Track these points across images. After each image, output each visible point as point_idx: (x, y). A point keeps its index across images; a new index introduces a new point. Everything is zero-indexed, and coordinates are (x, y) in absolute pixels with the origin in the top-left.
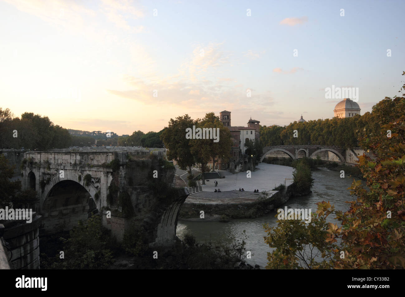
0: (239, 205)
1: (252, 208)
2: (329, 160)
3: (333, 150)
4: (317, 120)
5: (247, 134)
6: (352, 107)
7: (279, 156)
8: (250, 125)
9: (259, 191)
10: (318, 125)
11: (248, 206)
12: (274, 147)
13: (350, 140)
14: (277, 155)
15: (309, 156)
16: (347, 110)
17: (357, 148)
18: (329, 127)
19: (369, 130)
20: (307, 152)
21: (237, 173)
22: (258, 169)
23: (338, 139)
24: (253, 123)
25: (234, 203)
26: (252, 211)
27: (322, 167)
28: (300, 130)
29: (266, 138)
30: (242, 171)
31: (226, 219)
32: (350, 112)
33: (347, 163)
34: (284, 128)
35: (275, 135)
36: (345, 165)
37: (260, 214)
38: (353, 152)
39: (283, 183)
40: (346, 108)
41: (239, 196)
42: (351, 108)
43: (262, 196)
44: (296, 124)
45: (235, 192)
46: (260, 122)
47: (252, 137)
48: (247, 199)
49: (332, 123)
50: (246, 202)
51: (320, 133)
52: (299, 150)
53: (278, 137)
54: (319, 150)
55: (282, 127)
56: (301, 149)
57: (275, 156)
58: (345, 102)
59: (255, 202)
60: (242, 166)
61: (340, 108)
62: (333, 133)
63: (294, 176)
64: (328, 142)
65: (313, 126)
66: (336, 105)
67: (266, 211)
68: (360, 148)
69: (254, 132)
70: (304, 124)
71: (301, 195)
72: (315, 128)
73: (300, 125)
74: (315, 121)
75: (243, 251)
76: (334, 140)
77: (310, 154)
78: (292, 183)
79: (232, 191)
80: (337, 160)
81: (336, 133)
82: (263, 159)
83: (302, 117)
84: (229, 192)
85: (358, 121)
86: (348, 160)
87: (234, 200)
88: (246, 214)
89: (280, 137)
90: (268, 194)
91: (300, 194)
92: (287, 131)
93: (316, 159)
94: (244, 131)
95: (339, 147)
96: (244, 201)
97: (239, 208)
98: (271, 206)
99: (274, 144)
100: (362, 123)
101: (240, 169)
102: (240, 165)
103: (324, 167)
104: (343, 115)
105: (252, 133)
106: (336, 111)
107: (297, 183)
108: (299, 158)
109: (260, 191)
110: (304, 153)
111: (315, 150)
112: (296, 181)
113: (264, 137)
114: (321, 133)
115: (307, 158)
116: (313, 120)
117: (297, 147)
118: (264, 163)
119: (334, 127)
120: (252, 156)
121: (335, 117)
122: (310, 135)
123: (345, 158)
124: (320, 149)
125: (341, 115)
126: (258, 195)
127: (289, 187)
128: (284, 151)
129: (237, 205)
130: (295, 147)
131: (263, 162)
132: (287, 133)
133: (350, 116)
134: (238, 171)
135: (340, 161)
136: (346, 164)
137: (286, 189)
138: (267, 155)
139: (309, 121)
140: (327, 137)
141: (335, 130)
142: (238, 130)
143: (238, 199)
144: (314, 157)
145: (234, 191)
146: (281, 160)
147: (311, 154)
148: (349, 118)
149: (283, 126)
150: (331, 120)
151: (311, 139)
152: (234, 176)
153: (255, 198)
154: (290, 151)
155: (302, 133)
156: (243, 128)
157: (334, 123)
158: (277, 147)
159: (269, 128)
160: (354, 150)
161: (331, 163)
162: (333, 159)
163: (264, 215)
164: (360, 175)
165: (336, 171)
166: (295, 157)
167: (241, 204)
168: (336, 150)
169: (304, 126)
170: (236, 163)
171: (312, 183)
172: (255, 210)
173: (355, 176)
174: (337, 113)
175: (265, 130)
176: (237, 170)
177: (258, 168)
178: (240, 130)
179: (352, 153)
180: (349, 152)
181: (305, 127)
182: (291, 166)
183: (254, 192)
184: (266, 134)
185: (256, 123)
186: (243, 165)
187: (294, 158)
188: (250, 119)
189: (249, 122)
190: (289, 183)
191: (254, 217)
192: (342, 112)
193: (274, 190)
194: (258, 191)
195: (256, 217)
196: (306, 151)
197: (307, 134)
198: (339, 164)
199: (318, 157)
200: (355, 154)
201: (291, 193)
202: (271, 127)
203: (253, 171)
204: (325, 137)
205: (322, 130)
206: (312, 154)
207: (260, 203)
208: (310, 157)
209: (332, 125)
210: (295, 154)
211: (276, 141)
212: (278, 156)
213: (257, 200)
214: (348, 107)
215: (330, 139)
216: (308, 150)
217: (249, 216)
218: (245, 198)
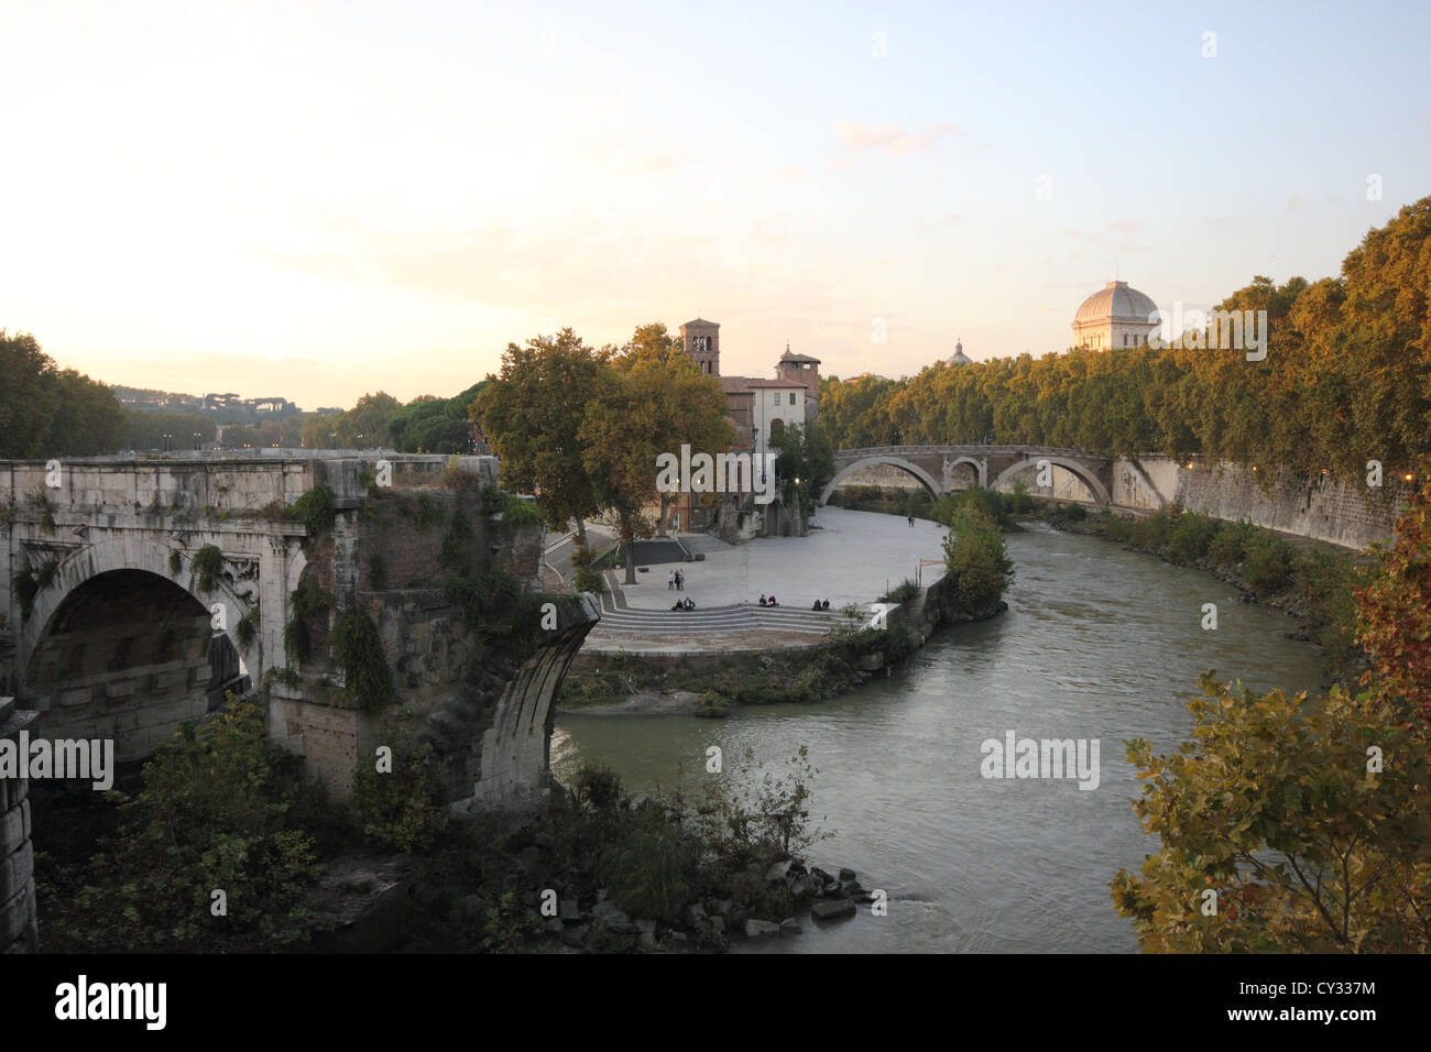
0: (763, 654)
1: (812, 666)
2: (1056, 495)
3: (1070, 463)
4: (1014, 358)
5: (777, 403)
6: (1133, 311)
7: (885, 484)
8: (786, 371)
9: (830, 607)
10: (1019, 376)
11: (796, 661)
12: (868, 452)
13: (1131, 428)
14: (875, 481)
15: (989, 481)
16: (1117, 321)
17: (1151, 454)
18: (1056, 381)
19: (1194, 391)
20: (983, 469)
21: (744, 542)
22: (814, 528)
23: (1089, 422)
24: (794, 365)
25: (746, 648)
26: (809, 675)
27: (1031, 520)
28: (957, 391)
29: (838, 420)
30: (764, 537)
31: (717, 708)
32: (1126, 330)
33: (1115, 505)
34: (902, 385)
35: (870, 410)
36: (1109, 512)
37: (839, 687)
38: (1138, 467)
39: (911, 577)
40: (1113, 317)
41: (761, 625)
42: (1129, 315)
43: (845, 621)
44: (943, 369)
45: (745, 610)
46: (819, 363)
47: (794, 414)
48: (790, 633)
49: (1068, 369)
50: (789, 644)
51: (1025, 401)
52: (955, 463)
53: (879, 416)
54: (1024, 461)
55: (892, 382)
56: (962, 459)
57: (868, 485)
58: (1112, 296)
59: (820, 645)
60: (761, 516)
61: (1095, 317)
62: (1069, 401)
63: (948, 551)
64: (1053, 435)
65: (1002, 379)
66: (1081, 307)
67: (859, 677)
68: (1163, 454)
69: (800, 396)
70: (970, 373)
71: (971, 618)
72: (1010, 383)
73: (957, 373)
74: (1008, 360)
75: (798, 820)
76: (1075, 429)
77: (993, 475)
78: (943, 575)
79: (733, 607)
80: (1081, 495)
81: (1080, 401)
82: (830, 493)
83: (959, 347)
84: (724, 608)
85: (1157, 362)
86: (1121, 497)
87: (743, 638)
88: (788, 685)
89: (886, 416)
90: (864, 614)
91: (970, 613)
92: (910, 396)
93: (1013, 492)
94: (767, 392)
95: (1091, 453)
96: (780, 642)
97: (764, 665)
98: (874, 657)
99: (866, 441)
100: (1172, 365)
101: (756, 526)
102: (756, 514)
103: (1041, 519)
104: (1104, 340)
105: (793, 401)
106: (1079, 326)
107: (957, 575)
108: (953, 491)
109: (835, 605)
110: (972, 472)
111: (1011, 461)
112: (955, 567)
113: (831, 416)
114: (1031, 404)
115: (982, 488)
116: (1001, 356)
117: (949, 452)
118: (833, 507)
119: (1073, 382)
120: (797, 481)
121: (1076, 348)
122: (992, 409)
123: (1110, 490)
124: (1028, 456)
125: (1095, 341)
126: (828, 618)
127: (931, 590)
128: (905, 464)
129: (756, 656)
130: (941, 452)
131: (829, 503)
132: (911, 404)
133: (1126, 342)
134: (749, 537)
135: (1093, 500)
136: (1114, 511)
137: (923, 599)
138: (844, 481)
139: (987, 361)
140: (1049, 417)
141: (1078, 393)
142: (747, 391)
143: (757, 635)
144: (1004, 487)
145: (740, 605)
146: (890, 498)
147: (997, 474)
148: (1125, 350)
149: (897, 379)
150: (1064, 357)
151: (995, 422)
152: (737, 553)
153: (818, 630)
154: (924, 465)
155: (965, 401)
156: (762, 385)
157: (1074, 367)
158: (880, 451)
159: (848, 384)
160: (1141, 461)
161: (1062, 506)
162: (1069, 493)
163: (851, 688)
164: (1163, 547)
165: (1078, 533)
166: (942, 487)
167: (769, 653)
168: (1082, 460)
169: (970, 378)
170: (740, 506)
171: (1010, 574)
172: (819, 672)
173: (1146, 552)
174: (1085, 332)
175: (835, 390)
176: (745, 533)
177: (816, 525)
178: (754, 390)
179: (1135, 473)
180: (1123, 467)
181: (975, 381)
182: (928, 518)
183: (814, 609)
184: (839, 407)
185: (807, 367)
186: (765, 515)
187: (937, 489)
188: (783, 351)
189: (782, 363)
190: (931, 577)
191: (818, 696)
192: (1099, 330)
193: (883, 601)
194: (826, 604)
195: (824, 698)
196: (978, 466)
197: (981, 407)
198: (1088, 510)
199: (1020, 488)
200: (1146, 476)
201: (938, 611)
202: (855, 381)
203: (802, 536)
204: (1044, 417)
205: (1033, 390)
206: (999, 477)
207: (835, 649)
208: (991, 487)
209: (1069, 376)
210: (941, 473)
211: (872, 432)
212: (881, 484)
213: (824, 636)
214: (1120, 315)
215: (1059, 423)
216: (984, 462)
217: (798, 695)
218: (783, 630)
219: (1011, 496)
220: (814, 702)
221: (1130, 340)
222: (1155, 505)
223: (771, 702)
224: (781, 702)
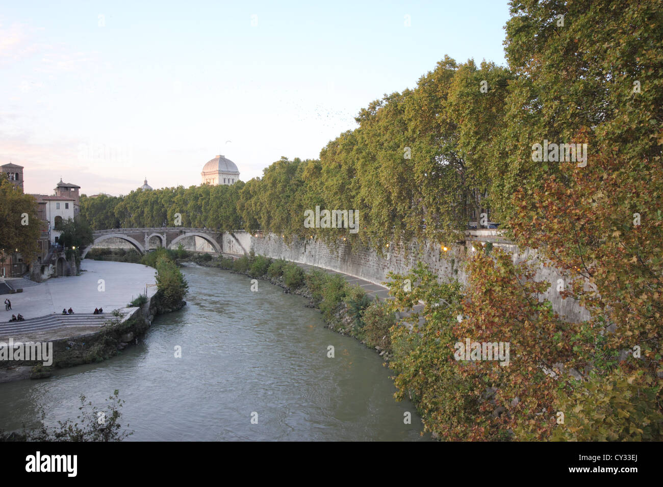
0: (69, 340)
1: (96, 344)
2: (197, 250)
3: (204, 235)
4: (176, 187)
5: (58, 208)
6: (227, 168)
7: (113, 247)
8: (61, 192)
9: (103, 312)
10: (179, 196)
11: (88, 341)
12: (107, 232)
13: (231, 220)
14: (107, 246)
15: (167, 244)
16: (221, 173)
17: (239, 231)
18: (196, 198)
19: (258, 204)
20: (164, 239)
21: (45, 281)
22: (83, 271)
23: (211, 217)
24: (66, 190)
25: (59, 338)
26: (96, 348)
27: (187, 262)
28: (149, 202)
29: (87, 216)
30: (55, 277)
31: (44, 373)
32: (225, 176)
33: (224, 253)
34: (121, 199)
35: (105, 211)
36: (222, 256)
37: (112, 352)
38: (234, 236)
39: (142, 293)
40: (219, 170)
41: (65, 325)
42: (226, 170)
43: (114, 318)
44: (141, 192)
45: (54, 318)
46: (80, 188)
47: (68, 213)
48: (82, 327)
49: (201, 193)
50: (83, 333)
51: (182, 207)
52: (151, 236)
53: (109, 214)
54: (184, 235)
55: (115, 198)
56: (154, 234)
57: (104, 247)
58: (218, 161)
59: (101, 332)
60: (54, 267)
61: (211, 170)
62: (203, 207)
63: (157, 279)
64: (196, 222)
65: (171, 197)
66: (205, 166)
67: (122, 346)
68: (244, 230)
69: (71, 204)
70: (155, 194)
71: (171, 310)
72: (175, 199)
73: (148, 194)
74: (173, 188)
76: (205, 220)
77: (169, 241)
78: (156, 292)
79: (46, 316)
80: (208, 249)
81: (208, 208)
82: (86, 253)
83: (146, 182)
84: (43, 317)
85: (242, 191)
86: (226, 249)
87: (55, 333)
88: (84, 355)
89: (113, 214)
90: (123, 314)
91: (170, 308)
92: (125, 205)
94: (51, 202)
95: (213, 230)
96: (78, 333)
97: (70, 346)
98: (129, 335)
99: (103, 226)
100: (249, 193)
101: (51, 272)
102: (51, 265)
103: (191, 261)
104: (216, 181)
105: (67, 207)
106: (204, 174)
107: (163, 291)
108: (150, 249)
110: (159, 241)
111: (177, 235)
112: (162, 287)
113: (83, 214)
114: (184, 208)
115: (164, 248)
116: (170, 187)
117: (148, 231)
118: (88, 259)
119: (204, 199)
120: (74, 248)
121: (204, 184)
122: (166, 211)
123: (222, 247)
124: (185, 233)
125: (212, 181)
126: (103, 318)
127: (152, 299)
128: (125, 237)
129: (66, 341)
130: (144, 231)
131: (85, 258)
132: (126, 208)
133: (225, 182)
134: (47, 278)
135: (214, 251)
136: (224, 256)
137: (149, 303)
138: (99, 244)
139: (162, 188)
140: (194, 215)
141: (207, 204)
142: (42, 202)
143: (63, 330)
144: (173, 247)
145: (51, 315)
146: (116, 254)
147: (171, 241)
148: (225, 185)
149: (118, 196)
150: (199, 188)
151: (168, 217)
152: (41, 287)
153: (98, 325)
154: (135, 237)
155: (153, 207)
156: (47, 199)
157: (204, 192)
158: (113, 231)
159: (92, 198)
160: (235, 234)
161: (200, 254)
162: (203, 249)
163: (119, 352)
164: (248, 271)
165: (209, 266)
166: (144, 248)
167: (73, 339)
168: (209, 234)
169: (155, 196)
170: (42, 262)
171: (187, 288)
172: (101, 346)
173: (241, 274)
174: (207, 177)
175: (85, 201)
176: (45, 276)
177: (83, 269)
178: (46, 201)
179: (232, 239)
180: (227, 236)
181: (157, 198)
182: (139, 263)
183: (95, 313)
184: (87, 209)
185: (73, 190)
186: (56, 266)
187: (142, 249)
188: (59, 182)
189: (58, 187)
190: (151, 293)
191: (102, 358)
192: (213, 176)
193: (131, 306)
194: (101, 310)
195: (105, 359)
196: (162, 237)
197: (161, 210)
198: (212, 256)
199: (181, 247)
200: (237, 240)
201: (156, 308)
202: (96, 197)
203: (77, 275)
204: (191, 214)
205: (185, 203)
206: (172, 242)
207: (108, 333)
208: (169, 247)
209: (202, 196)
210: (145, 242)
211: (106, 222)
212: (111, 247)
213: (102, 327)
214: (222, 169)
215: (198, 217)
216: (165, 236)
217: (91, 359)
218: (78, 326)
219: (176, 250)
220: (99, 362)
221: (227, 181)
222: (242, 253)
223: (75, 365)
224: (81, 364)
